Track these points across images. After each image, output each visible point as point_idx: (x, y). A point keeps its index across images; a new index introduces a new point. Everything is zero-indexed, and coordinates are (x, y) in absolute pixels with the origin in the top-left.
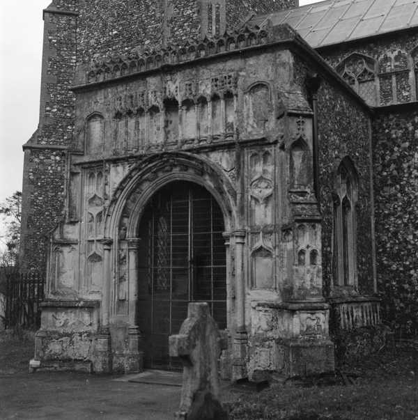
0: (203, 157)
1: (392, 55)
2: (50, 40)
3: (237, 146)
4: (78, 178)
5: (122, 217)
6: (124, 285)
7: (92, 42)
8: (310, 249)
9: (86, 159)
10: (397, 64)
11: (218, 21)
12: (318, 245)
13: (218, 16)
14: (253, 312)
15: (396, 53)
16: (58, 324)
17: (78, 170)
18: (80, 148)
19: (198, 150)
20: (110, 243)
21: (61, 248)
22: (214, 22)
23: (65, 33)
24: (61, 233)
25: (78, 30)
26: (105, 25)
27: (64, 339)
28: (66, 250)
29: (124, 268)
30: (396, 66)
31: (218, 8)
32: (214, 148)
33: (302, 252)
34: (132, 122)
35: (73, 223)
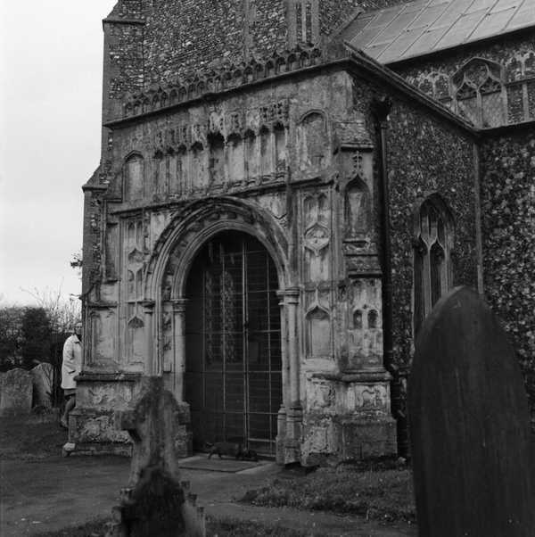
0: (251, 202)
1: (522, 59)
2: (112, 57)
3: (288, 188)
4: (116, 230)
5: (166, 275)
6: (169, 355)
7: (162, 56)
8: (368, 310)
9: (125, 207)
10: (529, 69)
11: (309, 25)
12: (378, 305)
13: (309, 18)
14: (308, 385)
15: (527, 56)
16: (95, 401)
17: (116, 220)
18: (117, 194)
19: (246, 194)
20: (151, 305)
21: (97, 312)
22: (304, 26)
23: (130, 47)
24: (98, 295)
25: (145, 42)
26: (176, 35)
27: (102, 418)
28: (104, 314)
29: (169, 334)
30: (526, 73)
31: (309, 8)
32: (263, 191)
33: (358, 313)
34: (173, 162)
35: (111, 283)
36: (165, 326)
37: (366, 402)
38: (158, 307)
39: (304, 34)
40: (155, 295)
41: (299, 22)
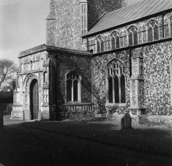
0: (34, 74)
3: (39, 72)
4: (19, 78)
5: (26, 87)
6: (27, 101)
8: (46, 94)
9: (21, 74)
10: (124, 34)
11: (85, 21)
12: (48, 93)
13: (85, 20)
14: (41, 107)
15: (124, 30)
16: (16, 110)
17: (19, 76)
18: (20, 71)
19: (34, 73)
20: (24, 92)
21: (16, 93)
22: (84, 22)
23: (52, 25)
24: (16, 90)
25: (56, 24)
27: (17, 113)
28: (17, 94)
29: (27, 98)
31: (85, 17)
32: (36, 72)
33: (44, 95)
35: (19, 88)
36: (26, 96)
37: (45, 110)
38: (25, 93)
39: (84, 23)
40: (24, 90)
41: (82, 20)
